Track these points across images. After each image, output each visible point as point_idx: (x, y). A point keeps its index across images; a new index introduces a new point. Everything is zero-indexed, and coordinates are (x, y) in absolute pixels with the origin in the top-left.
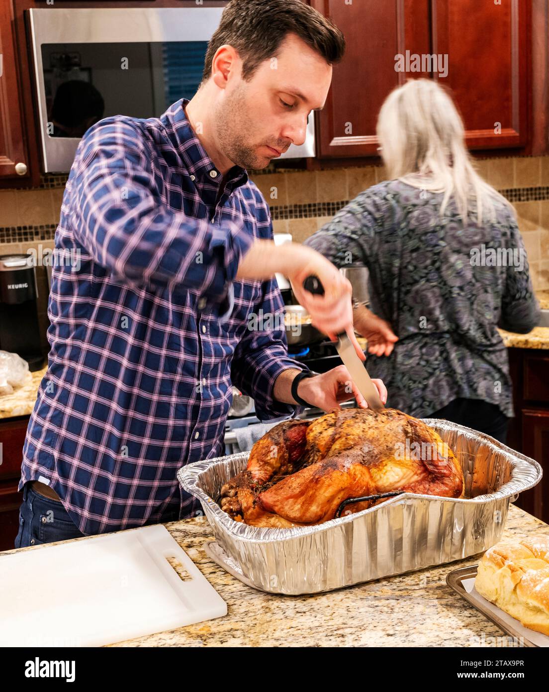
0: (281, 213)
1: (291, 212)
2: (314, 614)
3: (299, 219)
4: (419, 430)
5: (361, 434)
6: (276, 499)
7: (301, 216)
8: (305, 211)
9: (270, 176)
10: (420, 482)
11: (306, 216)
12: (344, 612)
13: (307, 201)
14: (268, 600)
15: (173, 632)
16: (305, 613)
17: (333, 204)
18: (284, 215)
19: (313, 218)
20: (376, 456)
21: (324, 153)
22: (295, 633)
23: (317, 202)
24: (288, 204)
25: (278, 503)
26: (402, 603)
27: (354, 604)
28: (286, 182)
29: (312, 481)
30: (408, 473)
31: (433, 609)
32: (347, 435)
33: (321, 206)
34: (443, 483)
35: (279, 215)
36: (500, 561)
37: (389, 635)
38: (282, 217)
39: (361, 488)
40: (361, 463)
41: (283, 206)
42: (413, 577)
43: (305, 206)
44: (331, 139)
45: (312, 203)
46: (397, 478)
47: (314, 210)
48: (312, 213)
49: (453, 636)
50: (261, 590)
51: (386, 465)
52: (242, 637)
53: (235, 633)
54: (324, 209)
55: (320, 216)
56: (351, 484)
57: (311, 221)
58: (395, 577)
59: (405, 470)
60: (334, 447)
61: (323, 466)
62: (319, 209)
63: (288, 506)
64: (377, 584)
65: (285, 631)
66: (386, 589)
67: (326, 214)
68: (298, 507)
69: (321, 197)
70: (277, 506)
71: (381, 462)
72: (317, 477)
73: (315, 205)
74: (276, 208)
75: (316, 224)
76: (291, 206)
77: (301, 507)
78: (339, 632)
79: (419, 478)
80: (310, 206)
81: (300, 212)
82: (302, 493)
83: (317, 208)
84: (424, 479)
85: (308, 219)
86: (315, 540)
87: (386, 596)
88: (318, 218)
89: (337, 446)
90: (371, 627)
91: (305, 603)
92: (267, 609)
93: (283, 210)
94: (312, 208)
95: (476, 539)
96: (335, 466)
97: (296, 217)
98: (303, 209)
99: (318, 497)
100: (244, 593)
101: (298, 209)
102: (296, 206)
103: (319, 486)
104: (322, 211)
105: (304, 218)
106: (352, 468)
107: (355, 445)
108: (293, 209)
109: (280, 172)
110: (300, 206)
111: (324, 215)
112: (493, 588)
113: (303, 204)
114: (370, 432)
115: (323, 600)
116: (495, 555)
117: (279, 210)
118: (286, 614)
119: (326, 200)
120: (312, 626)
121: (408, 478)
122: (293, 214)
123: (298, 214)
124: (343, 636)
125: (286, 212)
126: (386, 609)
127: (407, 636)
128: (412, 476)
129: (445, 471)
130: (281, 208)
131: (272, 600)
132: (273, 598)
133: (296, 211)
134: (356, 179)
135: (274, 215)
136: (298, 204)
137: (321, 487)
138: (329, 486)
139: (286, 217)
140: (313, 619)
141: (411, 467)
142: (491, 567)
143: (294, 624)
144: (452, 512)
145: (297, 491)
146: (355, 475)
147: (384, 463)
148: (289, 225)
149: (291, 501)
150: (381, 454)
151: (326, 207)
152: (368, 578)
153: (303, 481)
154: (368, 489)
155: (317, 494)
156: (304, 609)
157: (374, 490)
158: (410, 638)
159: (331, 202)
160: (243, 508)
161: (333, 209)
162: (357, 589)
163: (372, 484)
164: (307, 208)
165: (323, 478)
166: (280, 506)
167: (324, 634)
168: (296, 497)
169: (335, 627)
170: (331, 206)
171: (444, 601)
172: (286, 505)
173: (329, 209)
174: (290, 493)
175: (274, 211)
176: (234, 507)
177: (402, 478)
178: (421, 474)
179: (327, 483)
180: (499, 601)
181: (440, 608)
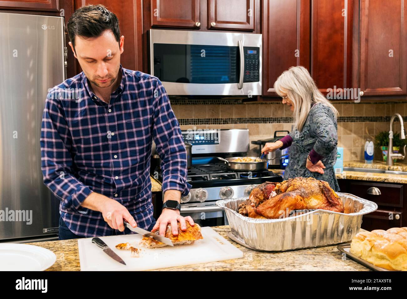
0: (244, 121)
1: (248, 121)
2: (279, 258)
3: (251, 124)
4: (325, 184)
5: (300, 185)
6: (263, 209)
7: (252, 123)
8: (254, 121)
9: (240, 105)
10: (326, 207)
11: (254, 123)
12: (292, 258)
13: (255, 117)
14: (258, 253)
15: (218, 261)
16: (275, 258)
17: (266, 119)
18: (245, 122)
19: (257, 124)
20: (307, 194)
21: (265, 94)
22: (272, 264)
23: (259, 117)
24: (247, 117)
25: (264, 210)
26: (317, 257)
27: (296, 256)
28: (247, 108)
29: (279, 201)
30: (321, 202)
31: (332, 259)
32: (294, 185)
33: (261, 119)
34: (336, 208)
35: (243, 122)
36: (363, 238)
37: (314, 267)
38: (244, 123)
39: (300, 205)
40: (300, 195)
41: (245, 118)
42: (320, 248)
43: (254, 119)
44: (268, 89)
45: (257, 117)
46: (315, 204)
47: (258, 121)
48: (257, 122)
49: (343, 268)
50: (254, 249)
51: (311, 198)
52: (249, 264)
53: (246, 263)
54: (262, 120)
55: (260, 123)
56: (296, 203)
57: (256, 125)
58: (312, 248)
59: (319, 201)
60: (288, 190)
61: (284, 195)
62: (260, 120)
63: (268, 212)
64: (305, 250)
65: (268, 263)
66: (310, 252)
67: (263, 122)
68: (272, 212)
69: (261, 115)
70: (263, 212)
71: (309, 197)
72: (281, 199)
73: (258, 118)
74: (242, 119)
75: (258, 126)
76: (248, 118)
77: (274, 211)
78: (292, 265)
79: (326, 205)
80: (256, 119)
81: (252, 121)
82: (274, 206)
83: (259, 120)
84: (327, 205)
85: (255, 124)
86: (280, 225)
87: (310, 254)
88: (259, 124)
89: (289, 189)
90: (306, 264)
91: (274, 255)
92: (258, 256)
93: (245, 120)
94: (257, 120)
95: (348, 234)
96: (289, 195)
97: (250, 123)
98: (253, 120)
99: (281, 208)
100: (246, 251)
101: (251, 120)
102: (250, 118)
103: (282, 203)
104: (261, 121)
105: (253, 124)
106: (296, 196)
107: (297, 189)
108: (249, 119)
109: (244, 104)
110: (252, 119)
111: (262, 123)
112: (360, 250)
113: (253, 118)
114: (304, 184)
115: (282, 254)
116: (360, 236)
117: (243, 120)
118: (267, 258)
119: (263, 117)
120: (279, 262)
121: (320, 205)
122: (249, 122)
123: (251, 122)
124: (294, 266)
125: (246, 121)
126: (311, 258)
127: (323, 267)
128: (322, 204)
129: (337, 203)
130: (244, 119)
131: (259, 253)
132: (260, 252)
133: (250, 121)
134: (276, 109)
135: (241, 122)
136: (251, 118)
137: (283, 203)
138: (286, 203)
139: (246, 123)
140: (279, 260)
141: (322, 200)
142: (358, 242)
143: (271, 261)
144: (338, 220)
145: (272, 205)
146: (298, 199)
147: (310, 197)
148: (247, 126)
149: (270, 209)
150: (309, 193)
151: (263, 119)
152: (301, 247)
153: (275, 201)
154: (303, 207)
155: (281, 206)
156: (275, 257)
157: (305, 208)
158: (325, 268)
159: (265, 117)
160: (248, 212)
161: (266, 121)
162: (296, 251)
163: (305, 205)
164: (255, 120)
165: (284, 199)
166: (264, 212)
167: (286, 265)
168: (272, 208)
169: (290, 263)
170: (265, 119)
171: (336, 257)
172: (267, 211)
173: (264, 121)
174: (269, 206)
175: (241, 120)
176: (244, 212)
177: (318, 205)
178: (326, 203)
179: (285, 201)
180: (362, 256)
181: (335, 259)
